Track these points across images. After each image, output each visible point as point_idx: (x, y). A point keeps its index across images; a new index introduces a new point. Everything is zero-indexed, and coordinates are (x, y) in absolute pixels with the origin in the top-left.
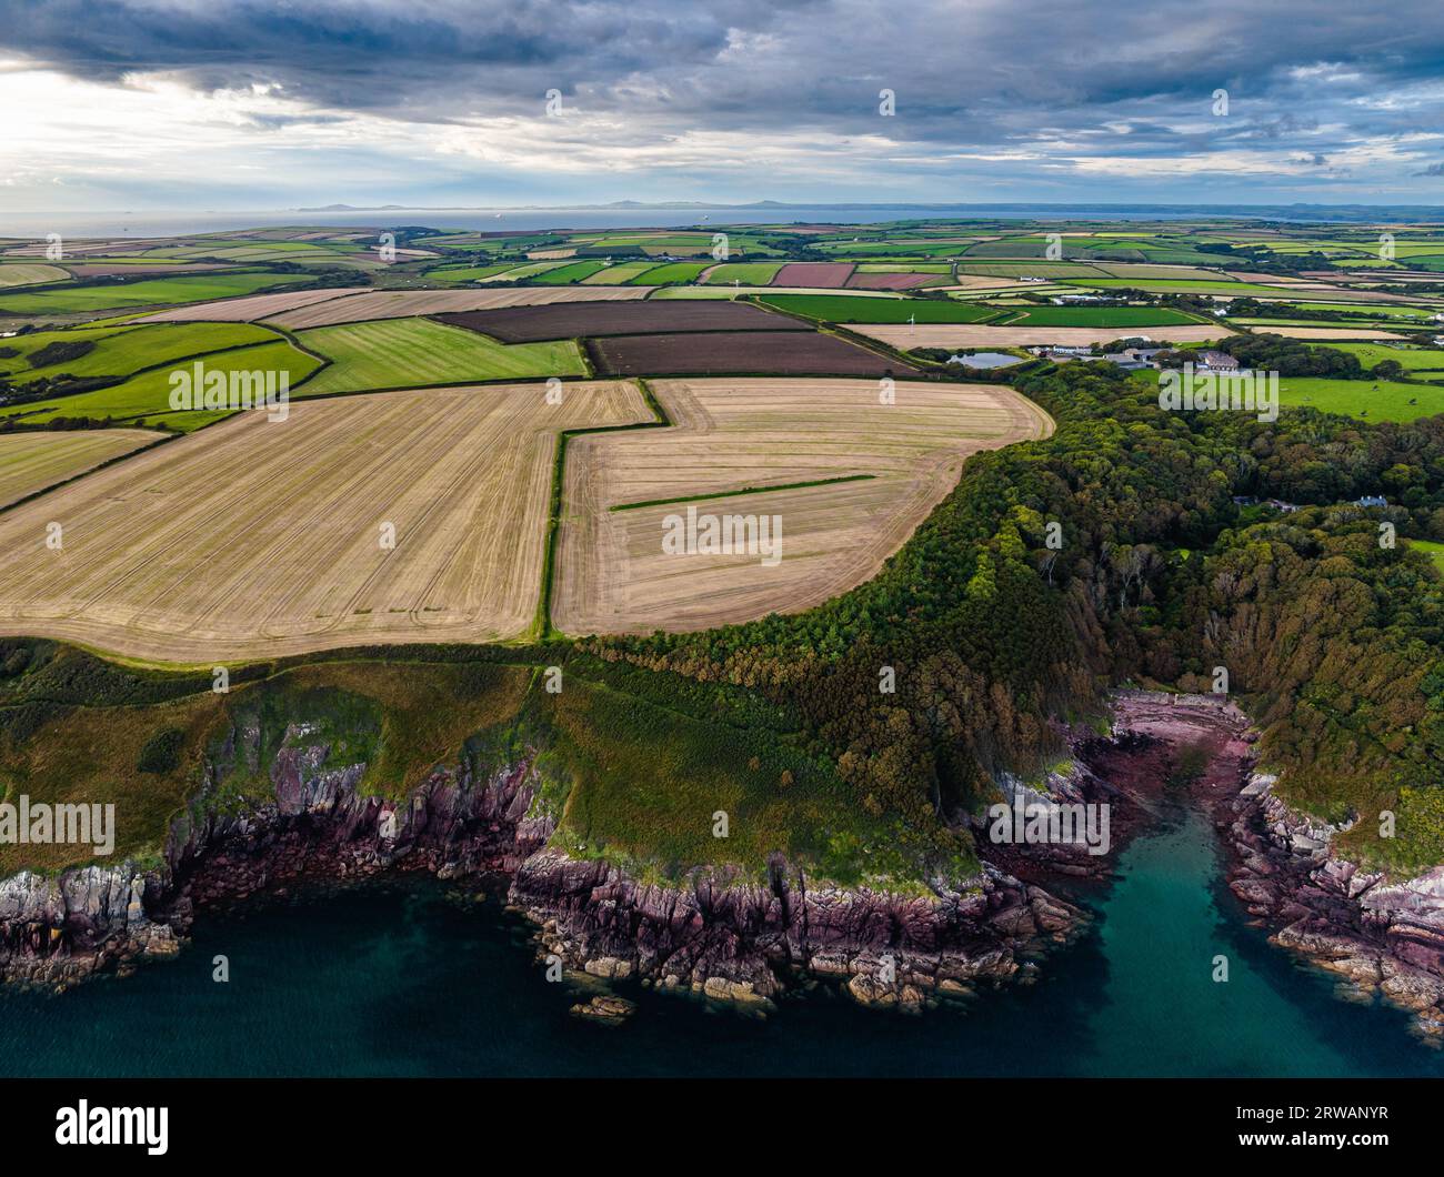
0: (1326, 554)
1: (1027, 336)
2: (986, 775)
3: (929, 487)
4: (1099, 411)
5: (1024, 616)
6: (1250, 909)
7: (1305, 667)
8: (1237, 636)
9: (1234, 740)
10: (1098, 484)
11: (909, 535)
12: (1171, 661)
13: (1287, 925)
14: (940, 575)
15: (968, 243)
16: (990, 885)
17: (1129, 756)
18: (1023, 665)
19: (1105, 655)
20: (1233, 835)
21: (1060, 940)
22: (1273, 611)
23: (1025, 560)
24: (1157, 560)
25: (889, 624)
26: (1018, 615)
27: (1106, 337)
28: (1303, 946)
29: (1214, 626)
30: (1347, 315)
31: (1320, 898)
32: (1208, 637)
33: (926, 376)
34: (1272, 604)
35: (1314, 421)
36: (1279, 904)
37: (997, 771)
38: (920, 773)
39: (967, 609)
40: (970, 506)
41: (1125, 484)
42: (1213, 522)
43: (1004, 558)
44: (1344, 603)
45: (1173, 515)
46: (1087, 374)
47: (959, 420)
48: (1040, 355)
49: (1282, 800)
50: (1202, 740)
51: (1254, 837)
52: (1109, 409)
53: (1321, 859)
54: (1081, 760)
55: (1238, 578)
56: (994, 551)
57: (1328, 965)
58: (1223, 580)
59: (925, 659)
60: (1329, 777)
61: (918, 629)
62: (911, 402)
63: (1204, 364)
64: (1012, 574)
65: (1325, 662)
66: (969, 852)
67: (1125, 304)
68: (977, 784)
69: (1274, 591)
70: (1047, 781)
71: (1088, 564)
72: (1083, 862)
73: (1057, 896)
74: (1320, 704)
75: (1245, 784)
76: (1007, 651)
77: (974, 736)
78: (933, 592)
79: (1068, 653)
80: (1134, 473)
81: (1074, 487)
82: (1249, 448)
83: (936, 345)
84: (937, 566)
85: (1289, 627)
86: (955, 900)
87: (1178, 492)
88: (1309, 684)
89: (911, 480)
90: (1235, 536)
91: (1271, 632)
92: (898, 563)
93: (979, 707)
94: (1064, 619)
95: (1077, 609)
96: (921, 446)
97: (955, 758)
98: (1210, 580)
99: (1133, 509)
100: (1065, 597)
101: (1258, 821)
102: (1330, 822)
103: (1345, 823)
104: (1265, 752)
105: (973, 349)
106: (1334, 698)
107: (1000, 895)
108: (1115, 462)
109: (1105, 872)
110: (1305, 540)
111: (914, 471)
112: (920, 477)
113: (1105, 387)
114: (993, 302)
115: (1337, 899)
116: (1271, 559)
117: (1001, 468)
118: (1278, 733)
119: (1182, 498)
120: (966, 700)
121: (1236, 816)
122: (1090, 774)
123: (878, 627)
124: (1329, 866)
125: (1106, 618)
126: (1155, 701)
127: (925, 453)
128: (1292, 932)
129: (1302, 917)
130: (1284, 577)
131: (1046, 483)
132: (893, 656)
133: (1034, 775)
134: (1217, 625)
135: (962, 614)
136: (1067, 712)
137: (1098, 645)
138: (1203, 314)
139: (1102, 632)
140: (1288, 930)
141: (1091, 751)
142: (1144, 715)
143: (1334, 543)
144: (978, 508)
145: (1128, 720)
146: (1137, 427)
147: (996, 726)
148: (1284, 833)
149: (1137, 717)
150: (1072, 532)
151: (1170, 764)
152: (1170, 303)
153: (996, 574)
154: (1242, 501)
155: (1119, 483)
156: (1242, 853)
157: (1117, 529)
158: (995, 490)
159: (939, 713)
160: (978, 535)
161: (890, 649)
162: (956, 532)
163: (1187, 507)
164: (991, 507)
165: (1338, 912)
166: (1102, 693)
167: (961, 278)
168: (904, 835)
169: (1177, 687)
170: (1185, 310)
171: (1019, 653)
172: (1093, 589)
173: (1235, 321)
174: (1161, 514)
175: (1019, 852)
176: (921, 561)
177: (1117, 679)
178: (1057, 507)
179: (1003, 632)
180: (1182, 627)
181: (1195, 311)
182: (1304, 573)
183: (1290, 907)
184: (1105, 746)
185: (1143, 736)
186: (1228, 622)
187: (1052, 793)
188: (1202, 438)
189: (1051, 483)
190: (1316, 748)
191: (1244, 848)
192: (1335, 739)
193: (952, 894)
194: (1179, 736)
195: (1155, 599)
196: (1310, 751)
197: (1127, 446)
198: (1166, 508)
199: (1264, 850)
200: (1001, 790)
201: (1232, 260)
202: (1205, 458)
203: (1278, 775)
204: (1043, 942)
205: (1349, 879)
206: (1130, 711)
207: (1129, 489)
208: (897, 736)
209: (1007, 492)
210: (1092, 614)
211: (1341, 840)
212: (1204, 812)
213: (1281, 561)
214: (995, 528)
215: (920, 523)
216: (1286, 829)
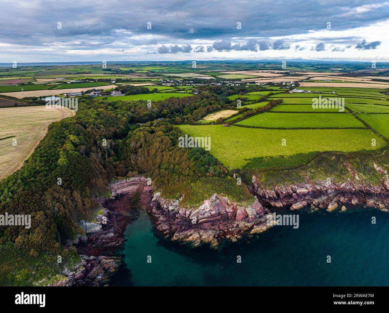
0: (156, 132)
1: (61, 91)
2: (76, 224)
3: (37, 136)
4: (88, 107)
5: (79, 167)
6: (164, 233)
7: (160, 161)
8: (140, 158)
9: (146, 186)
10: (92, 126)
11: (33, 151)
12: (124, 170)
13: (175, 233)
14: (47, 161)
15: (37, 71)
16: (85, 263)
17: (118, 201)
18: (82, 183)
19: (105, 173)
20: (153, 213)
21: (113, 271)
22: (147, 149)
23: (75, 151)
24: (113, 143)
25: (30, 182)
26: (77, 167)
27: (85, 90)
28: (181, 237)
29: (133, 157)
30: (143, 81)
31: (180, 221)
32: (132, 160)
33: (30, 105)
34: (147, 147)
35: (144, 103)
36: (171, 228)
37: (79, 221)
38: (51, 232)
39: (59, 169)
40: (53, 138)
41: (100, 125)
42: (125, 131)
43: (68, 151)
44: (164, 142)
45: (115, 131)
46: (82, 99)
47: (44, 116)
48: (67, 96)
49: (163, 198)
50: (137, 190)
51: (159, 211)
52: (90, 106)
53: (177, 211)
54: (105, 208)
55: (136, 143)
56: (65, 150)
57: (188, 240)
58: (133, 144)
59: (47, 190)
60: (173, 187)
61: (42, 180)
62: (25, 112)
63: (113, 94)
64: (72, 155)
65: (164, 158)
66: (75, 255)
67: (88, 82)
68: (73, 228)
69: (146, 144)
70: (96, 218)
71: (95, 148)
72: (113, 240)
73: (109, 256)
74: (166, 169)
75: (152, 197)
76: (75, 179)
77: (69, 212)
78: (45, 167)
79: (95, 175)
80: (102, 121)
81: (85, 127)
82: (130, 111)
83: (32, 96)
84: (45, 159)
85: (153, 152)
86: (74, 275)
87: (115, 125)
88: (162, 165)
89: (30, 135)
90: (133, 133)
91: (148, 154)
92: (30, 161)
93: (70, 201)
94: (91, 165)
95: (94, 162)
96: (31, 125)
97: (64, 222)
98: (129, 145)
99: (104, 131)
100: (90, 159)
101: (159, 207)
102: (177, 200)
103: (180, 198)
104: (155, 187)
105: (45, 96)
106: (169, 167)
107: (89, 265)
108: (96, 119)
109: (121, 240)
110: (150, 130)
111: (30, 132)
112: (33, 134)
113: (88, 101)
114: (49, 84)
115: (184, 220)
116: (144, 136)
117: (61, 126)
118: (157, 180)
119: (116, 126)
120: (64, 200)
121: (152, 207)
122: (108, 211)
123: (26, 184)
124: (180, 212)
125: (103, 163)
126: (122, 183)
127: (33, 126)
128: (177, 234)
129: (177, 229)
130: (148, 140)
131: (77, 127)
132: (34, 193)
133: (92, 218)
134: (134, 156)
135: (58, 172)
136: (98, 194)
137: (102, 171)
138: (109, 83)
139: (102, 167)
140: (176, 234)
141: (107, 204)
142: (120, 188)
143: (157, 129)
144: (56, 138)
145: (115, 190)
146: (100, 110)
147: (76, 206)
148: (166, 207)
149: (118, 189)
150: (88, 140)
151: (130, 199)
152: (100, 81)
153: (67, 157)
154: (130, 125)
155: (98, 124)
156: (157, 217)
157: (100, 137)
158: (61, 132)
159: (55, 208)
160: (58, 146)
161: (32, 191)
162: (50, 147)
163: (118, 128)
164: (60, 137)
165: (186, 223)
166: (107, 185)
167: (36, 79)
168: (49, 259)
169: (127, 177)
170: (104, 82)
171: (80, 180)
172: (97, 155)
173: (117, 84)
174: (112, 131)
175: (92, 246)
176: (39, 158)
177: (110, 180)
178: (82, 134)
179: (73, 174)
180: (125, 159)
181: (107, 82)
182: (153, 137)
183: (174, 227)
184: (111, 201)
185: (121, 194)
186: (137, 155)
187: (99, 221)
188: (118, 110)
189: (78, 127)
190: (168, 181)
191: (157, 215)
192: (172, 177)
193: (71, 273)
194: (131, 190)
195: (115, 154)
196: (167, 182)
197: (98, 115)
198: (112, 129)
199: (162, 214)
200: (81, 227)
201: (112, 72)
202: (120, 115)
203: (160, 192)
204: (107, 274)
205: (186, 213)
206: (116, 188)
207: (101, 126)
208: (40, 222)
209: (65, 132)
210: (98, 162)
211: (181, 203)
212: (144, 210)
213: (146, 136)
214: (64, 143)
215: (36, 147)
216: (167, 206)
